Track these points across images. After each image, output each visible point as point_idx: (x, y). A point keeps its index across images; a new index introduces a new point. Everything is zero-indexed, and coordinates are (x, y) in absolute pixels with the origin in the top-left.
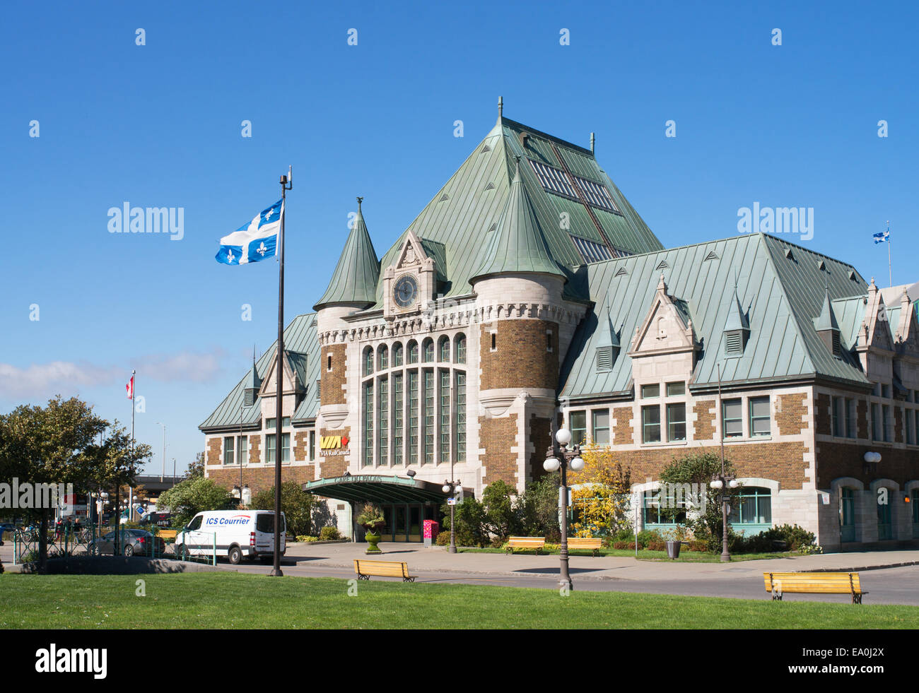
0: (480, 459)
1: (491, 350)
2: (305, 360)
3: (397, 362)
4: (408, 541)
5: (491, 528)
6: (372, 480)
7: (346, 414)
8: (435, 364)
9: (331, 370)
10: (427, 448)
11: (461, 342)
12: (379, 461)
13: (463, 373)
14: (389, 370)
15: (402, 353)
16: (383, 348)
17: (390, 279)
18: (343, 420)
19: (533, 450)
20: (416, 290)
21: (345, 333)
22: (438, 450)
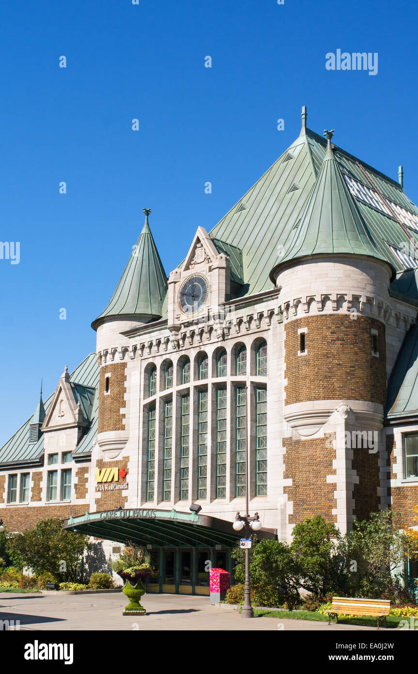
0: (285, 492)
1: (299, 354)
2: (93, 394)
3: (183, 379)
4: (194, 594)
5: (302, 581)
6: (144, 515)
7: (124, 442)
8: (228, 379)
9: (109, 393)
10: (217, 480)
11: (261, 350)
12: (161, 497)
13: (263, 387)
14: (174, 389)
15: (189, 369)
16: (167, 364)
17: (175, 283)
18: (122, 449)
19: (356, 480)
20: (205, 292)
21: (125, 350)
22: (231, 482)
